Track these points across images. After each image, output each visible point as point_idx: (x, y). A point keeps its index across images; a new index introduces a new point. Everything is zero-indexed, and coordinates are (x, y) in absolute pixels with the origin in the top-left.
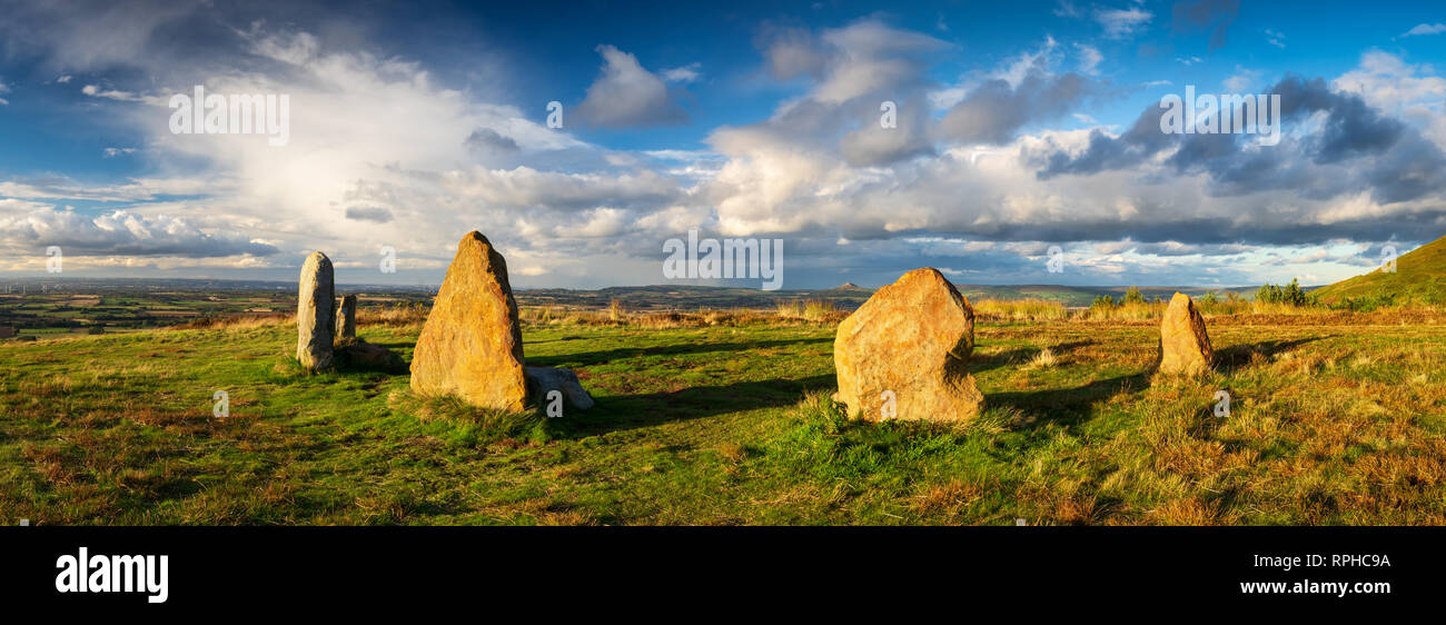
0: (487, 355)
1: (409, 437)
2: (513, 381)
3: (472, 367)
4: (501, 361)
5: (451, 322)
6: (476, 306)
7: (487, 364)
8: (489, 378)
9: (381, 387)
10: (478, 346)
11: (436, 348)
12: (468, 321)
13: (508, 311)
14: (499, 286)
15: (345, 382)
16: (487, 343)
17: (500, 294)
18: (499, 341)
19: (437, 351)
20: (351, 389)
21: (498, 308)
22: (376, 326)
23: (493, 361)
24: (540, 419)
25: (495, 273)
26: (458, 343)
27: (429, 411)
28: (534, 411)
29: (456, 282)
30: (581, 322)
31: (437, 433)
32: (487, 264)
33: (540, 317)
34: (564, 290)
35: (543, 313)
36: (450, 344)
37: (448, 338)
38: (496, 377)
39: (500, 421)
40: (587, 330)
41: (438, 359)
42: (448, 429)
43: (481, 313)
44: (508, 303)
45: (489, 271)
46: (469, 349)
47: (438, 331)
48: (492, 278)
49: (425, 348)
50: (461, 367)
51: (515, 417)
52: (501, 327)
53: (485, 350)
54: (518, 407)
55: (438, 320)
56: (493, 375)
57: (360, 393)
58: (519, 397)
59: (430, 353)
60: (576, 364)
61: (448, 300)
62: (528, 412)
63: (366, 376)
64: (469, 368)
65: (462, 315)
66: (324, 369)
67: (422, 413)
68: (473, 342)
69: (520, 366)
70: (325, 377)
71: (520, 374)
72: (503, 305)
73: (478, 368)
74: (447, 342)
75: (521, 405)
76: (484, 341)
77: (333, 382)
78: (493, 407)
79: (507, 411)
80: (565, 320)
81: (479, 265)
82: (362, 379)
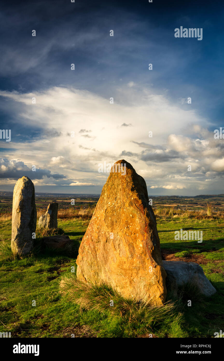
0: (132, 257)
1: (69, 326)
2: (153, 280)
3: (121, 265)
4: (143, 262)
5: (105, 229)
6: (123, 217)
7: (132, 263)
8: (134, 275)
9: (62, 269)
10: (125, 248)
11: (94, 248)
12: (117, 228)
13: (148, 221)
14: (140, 201)
15: (38, 265)
16: (131, 247)
17: (142, 208)
18: (141, 245)
19: (95, 251)
20: (41, 271)
21: (140, 219)
22: (74, 220)
23: (137, 262)
24: (177, 314)
25: (137, 192)
26: (110, 245)
27: (87, 301)
28: (171, 306)
29: (108, 198)
30: (191, 217)
31: (92, 323)
32: (131, 185)
33: (167, 213)
34: (177, 197)
35: (169, 211)
36: (104, 246)
37: (103, 241)
38: (140, 275)
39: (143, 315)
40: (195, 222)
41: (95, 257)
42: (101, 319)
43: (127, 223)
44: (148, 215)
45: (132, 190)
46: (118, 251)
47: (95, 235)
48: (135, 196)
49: (87, 248)
50: (113, 264)
51: (155, 311)
52: (143, 235)
53: (131, 252)
54: (158, 302)
55: (95, 227)
56: (137, 274)
57: (46, 274)
58: (158, 294)
59: (90, 252)
60: (195, 250)
61: (102, 211)
62: (166, 307)
63: (54, 260)
64: (118, 266)
65: (112, 224)
66: (25, 255)
67: (82, 302)
68: (121, 245)
69: (159, 267)
70: (24, 261)
71: (159, 274)
72: (144, 217)
73: (125, 267)
74: (102, 243)
75: (160, 301)
76: (129, 245)
77: (30, 265)
78: (137, 299)
79: (149, 305)
80: (182, 216)
81: (125, 185)
82: (51, 262)
